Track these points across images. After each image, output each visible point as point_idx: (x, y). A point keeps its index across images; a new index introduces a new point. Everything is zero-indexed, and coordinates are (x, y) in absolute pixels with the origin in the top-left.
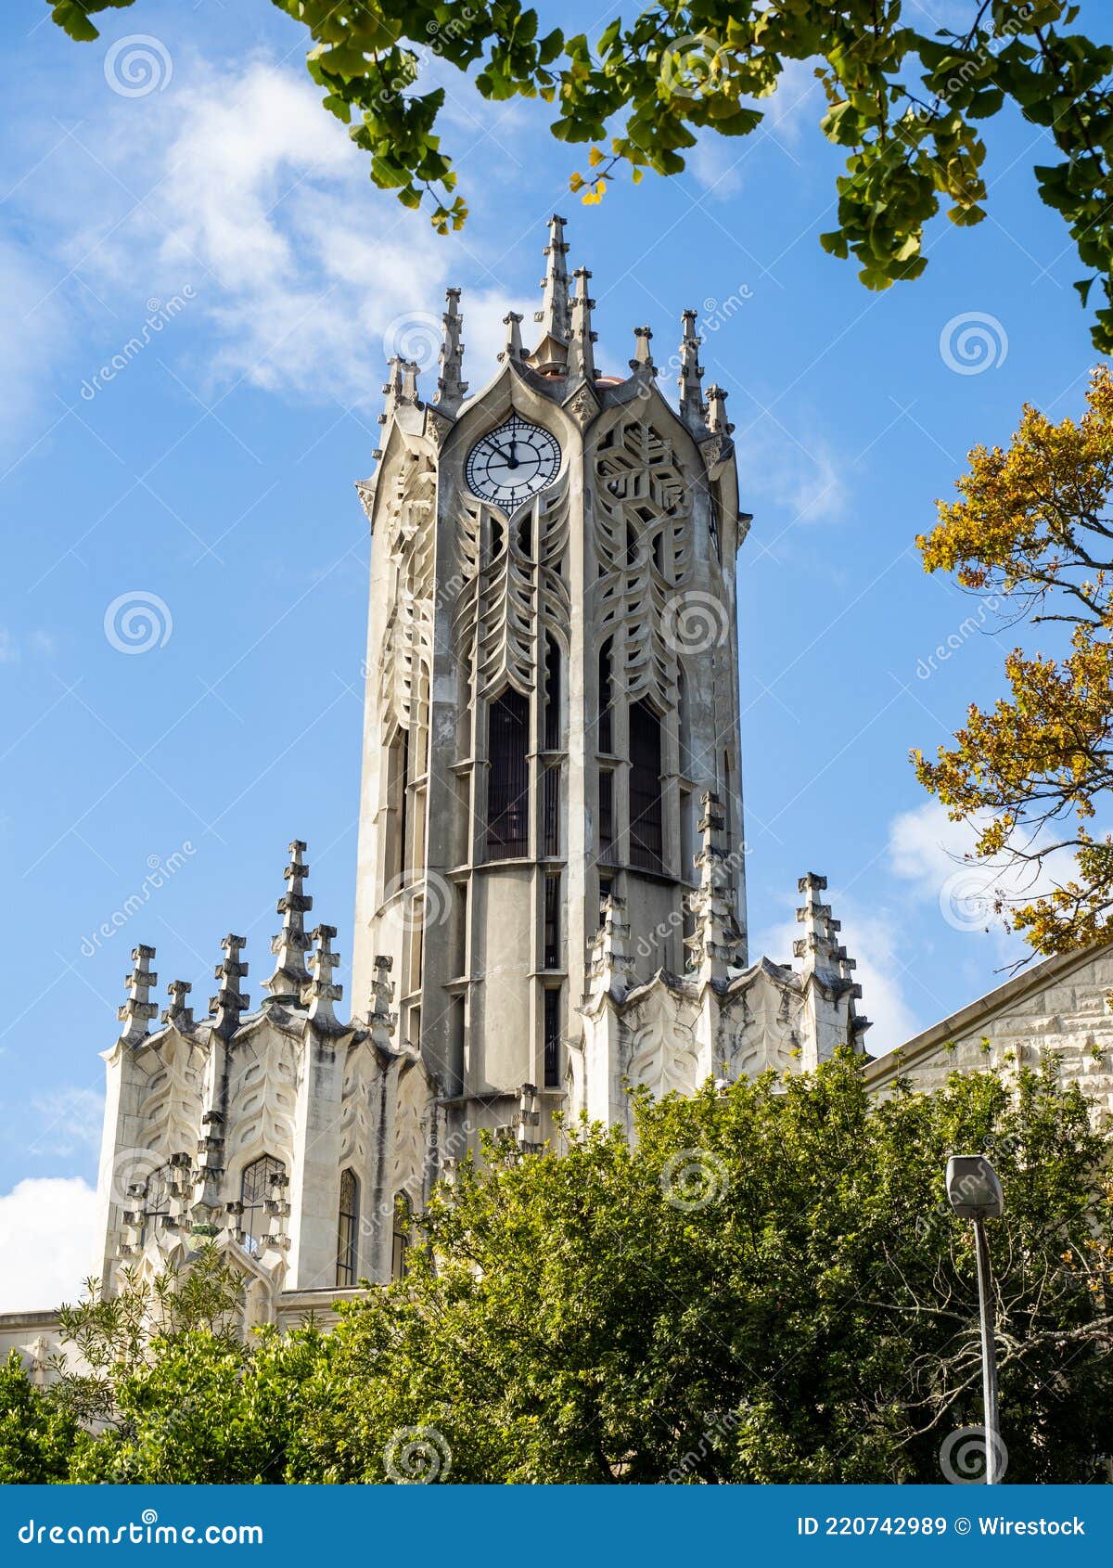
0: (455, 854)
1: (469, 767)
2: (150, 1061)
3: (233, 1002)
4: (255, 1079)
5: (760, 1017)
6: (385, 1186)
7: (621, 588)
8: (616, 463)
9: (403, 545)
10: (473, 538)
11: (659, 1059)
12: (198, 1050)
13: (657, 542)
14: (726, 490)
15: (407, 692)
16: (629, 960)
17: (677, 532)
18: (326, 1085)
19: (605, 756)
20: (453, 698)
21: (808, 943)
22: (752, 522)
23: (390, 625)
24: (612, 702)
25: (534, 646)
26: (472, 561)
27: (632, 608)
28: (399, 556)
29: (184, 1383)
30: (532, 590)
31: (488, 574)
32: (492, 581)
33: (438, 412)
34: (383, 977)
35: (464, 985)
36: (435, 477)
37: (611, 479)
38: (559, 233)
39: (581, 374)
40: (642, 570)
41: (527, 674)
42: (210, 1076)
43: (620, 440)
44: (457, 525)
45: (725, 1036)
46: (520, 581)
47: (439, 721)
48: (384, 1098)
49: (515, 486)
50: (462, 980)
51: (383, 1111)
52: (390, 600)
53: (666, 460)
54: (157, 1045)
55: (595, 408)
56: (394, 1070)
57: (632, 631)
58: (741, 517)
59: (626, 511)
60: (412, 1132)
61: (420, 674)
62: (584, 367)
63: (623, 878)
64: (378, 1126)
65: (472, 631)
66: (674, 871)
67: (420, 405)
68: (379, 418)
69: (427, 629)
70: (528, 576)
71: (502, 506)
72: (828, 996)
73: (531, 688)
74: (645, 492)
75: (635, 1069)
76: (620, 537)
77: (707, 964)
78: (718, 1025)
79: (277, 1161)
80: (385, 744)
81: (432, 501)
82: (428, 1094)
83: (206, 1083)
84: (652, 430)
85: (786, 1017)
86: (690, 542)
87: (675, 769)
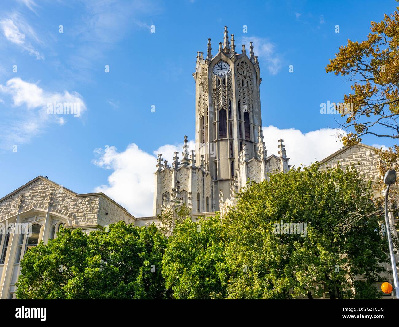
0: (214, 138)
1: (216, 122)
2: (162, 174)
3: (176, 163)
4: (181, 177)
5: (272, 165)
6: (204, 195)
7: (241, 91)
8: (240, 68)
9: (202, 84)
10: (215, 82)
11: (254, 172)
12: (171, 172)
13: (247, 82)
14: (258, 74)
15: (204, 110)
16: (248, 155)
17: (251, 81)
18: (194, 178)
19: (240, 120)
20: (213, 110)
21: (281, 151)
22: (262, 80)
23: (200, 98)
24: (241, 110)
25: (227, 101)
26: (215, 86)
27: (244, 94)
28: (201, 86)
29: (188, 227)
30: (226, 91)
31: (218, 88)
32: (218, 90)
33: (208, 60)
34: (202, 159)
35: (217, 161)
36: (208, 72)
37: (239, 71)
38: (226, 29)
39: (233, 53)
40: (245, 87)
41: (226, 106)
42: (173, 176)
43: (240, 64)
44: (212, 80)
45: (266, 168)
46: (224, 89)
47: (210, 114)
48: (204, 180)
49: (221, 73)
50: (216, 160)
51: (204, 182)
52: (199, 94)
53: (248, 68)
54: (164, 171)
55: (236, 59)
56: (205, 175)
57: (244, 98)
58: (260, 79)
59: (242, 77)
60: (208, 186)
61: (206, 106)
62: (234, 52)
63: (244, 141)
64: (203, 185)
65: (215, 98)
66: (253, 140)
67: (204, 59)
68: (196, 62)
69: (207, 98)
70: (225, 89)
71: (220, 76)
72: (285, 161)
73: (226, 108)
74: (245, 74)
75: (250, 174)
76: (241, 82)
77: (262, 155)
78: (265, 166)
79: (186, 191)
80: (200, 119)
81: (207, 76)
82: (211, 180)
83: (172, 178)
84: (246, 63)
85: (277, 165)
86: (253, 82)
87: (252, 123)
